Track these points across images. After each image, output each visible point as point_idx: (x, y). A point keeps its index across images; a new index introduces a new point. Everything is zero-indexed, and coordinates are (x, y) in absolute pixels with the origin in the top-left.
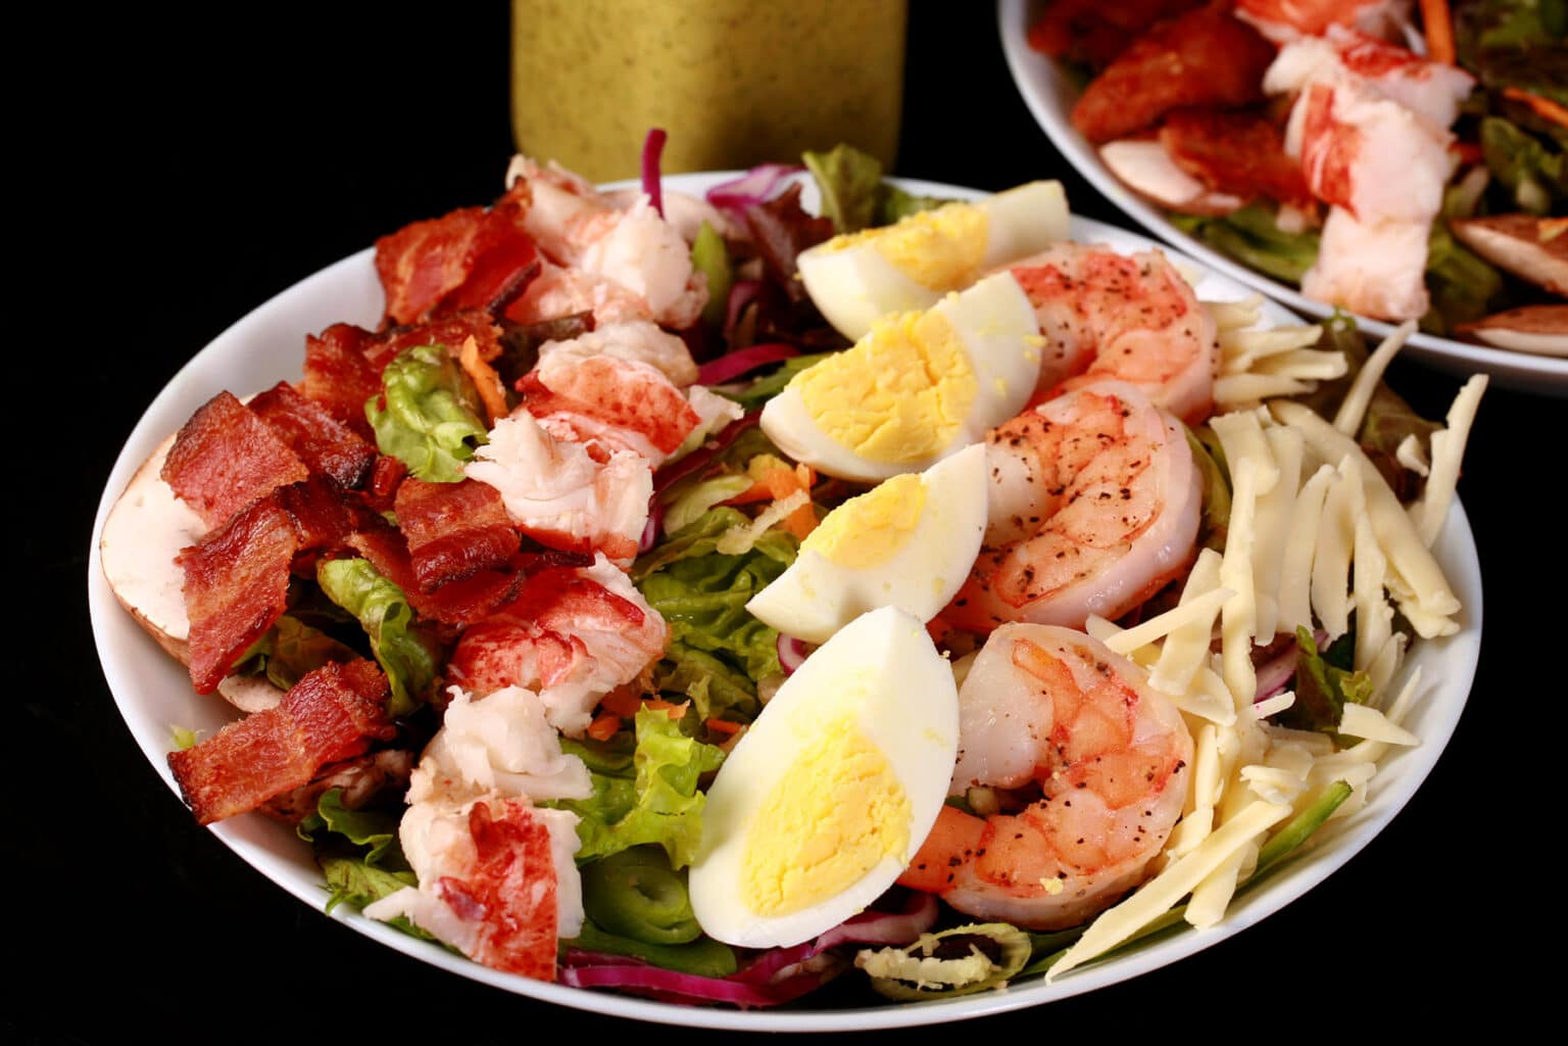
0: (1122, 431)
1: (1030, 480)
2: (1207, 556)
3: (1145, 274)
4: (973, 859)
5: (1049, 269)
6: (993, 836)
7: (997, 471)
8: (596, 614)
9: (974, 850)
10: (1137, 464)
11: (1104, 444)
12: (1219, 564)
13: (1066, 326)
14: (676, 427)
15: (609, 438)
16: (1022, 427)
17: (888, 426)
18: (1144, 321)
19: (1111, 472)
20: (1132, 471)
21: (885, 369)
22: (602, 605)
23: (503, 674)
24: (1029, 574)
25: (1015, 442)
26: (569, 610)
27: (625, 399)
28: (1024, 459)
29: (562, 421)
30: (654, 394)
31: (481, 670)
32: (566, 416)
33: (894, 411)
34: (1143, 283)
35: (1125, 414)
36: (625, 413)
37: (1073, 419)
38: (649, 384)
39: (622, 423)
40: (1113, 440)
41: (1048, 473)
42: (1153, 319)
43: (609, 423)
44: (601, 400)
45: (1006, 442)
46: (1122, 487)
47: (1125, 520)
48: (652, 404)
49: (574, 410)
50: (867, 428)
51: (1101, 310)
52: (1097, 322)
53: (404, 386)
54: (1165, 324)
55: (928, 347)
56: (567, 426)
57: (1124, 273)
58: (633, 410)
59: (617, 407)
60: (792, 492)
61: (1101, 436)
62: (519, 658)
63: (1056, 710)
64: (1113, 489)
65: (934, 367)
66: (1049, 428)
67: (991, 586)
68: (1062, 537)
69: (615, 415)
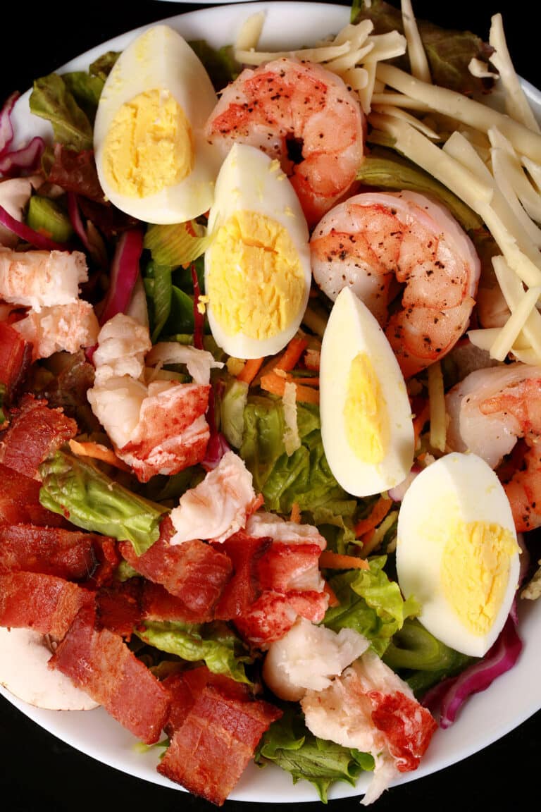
0: (400, 225)
1: (369, 274)
2: (496, 262)
3: (282, 75)
4: (532, 509)
5: (233, 106)
6: (532, 493)
7: (344, 277)
8: (297, 565)
9: (530, 506)
10: (430, 245)
11: (398, 238)
12: (506, 262)
13: (271, 135)
14: (202, 399)
15: (187, 440)
16: (339, 246)
17: (283, 303)
18: (311, 109)
19: (420, 255)
20: (432, 250)
21: (255, 275)
22: (296, 557)
23: (282, 627)
24: (427, 340)
25: (343, 257)
26: (284, 572)
27: (175, 415)
28: (357, 265)
29: (160, 453)
30: (186, 399)
31: (269, 632)
32: (159, 448)
33: (278, 292)
34: (286, 81)
35: (394, 212)
36: (182, 422)
37: (362, 227)
38: (181, 398)
39: (185, 427)
40: (401, 233)
41: (378, 267)
42: (314, 104)
43: (180, 433)
44: (166, 425)
45: (336, 258)
46: (434, 262)
47: (453, 281)
48: (188, 404)
49: (160, 442)
50: (276, 313)
51: (282, 116)
52: (286, 124)
53: (74, 501)
54: (322, 103)
55: (256, 238)
56: (165, 454)
57: (270, 81)
58: (184, 416)
59: (176, 421)
60: (284, 386)
61: (392, 234)
62: (283, 614)
63: (517, 417)
64: (429, 265)
65: (267, 244)
66: (353, 239)
67: (408, 353)
68: (426, 309)
69: (178, 426)
